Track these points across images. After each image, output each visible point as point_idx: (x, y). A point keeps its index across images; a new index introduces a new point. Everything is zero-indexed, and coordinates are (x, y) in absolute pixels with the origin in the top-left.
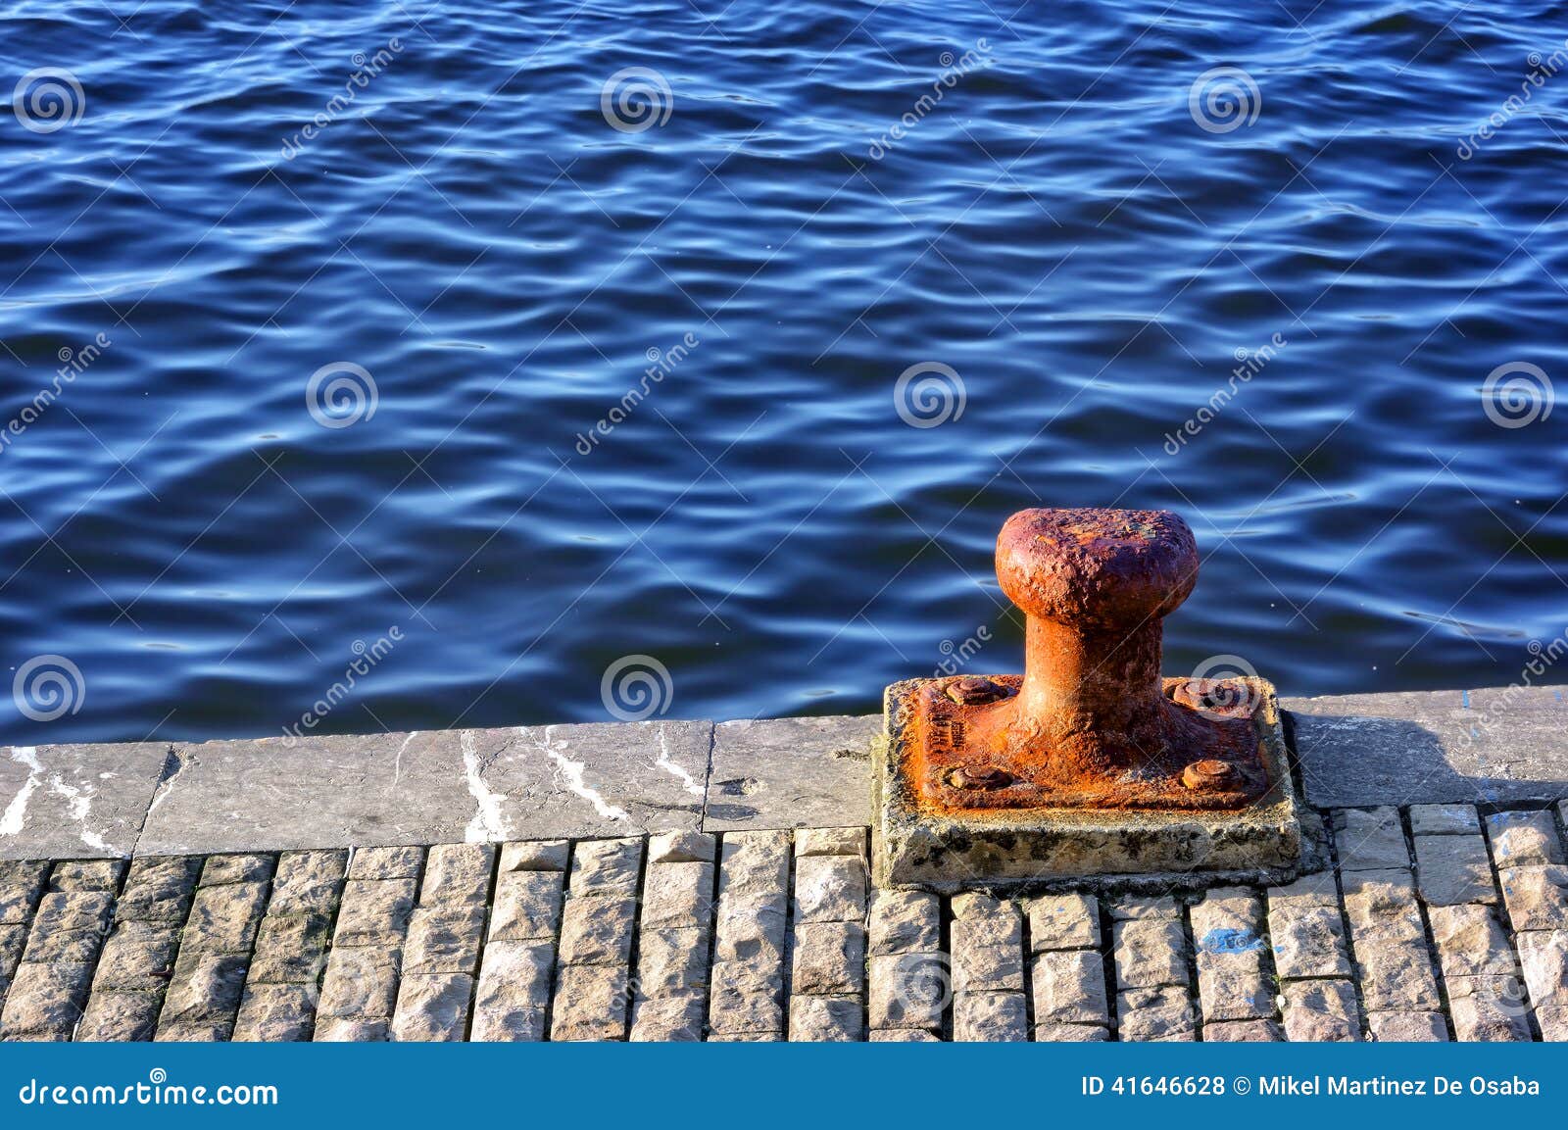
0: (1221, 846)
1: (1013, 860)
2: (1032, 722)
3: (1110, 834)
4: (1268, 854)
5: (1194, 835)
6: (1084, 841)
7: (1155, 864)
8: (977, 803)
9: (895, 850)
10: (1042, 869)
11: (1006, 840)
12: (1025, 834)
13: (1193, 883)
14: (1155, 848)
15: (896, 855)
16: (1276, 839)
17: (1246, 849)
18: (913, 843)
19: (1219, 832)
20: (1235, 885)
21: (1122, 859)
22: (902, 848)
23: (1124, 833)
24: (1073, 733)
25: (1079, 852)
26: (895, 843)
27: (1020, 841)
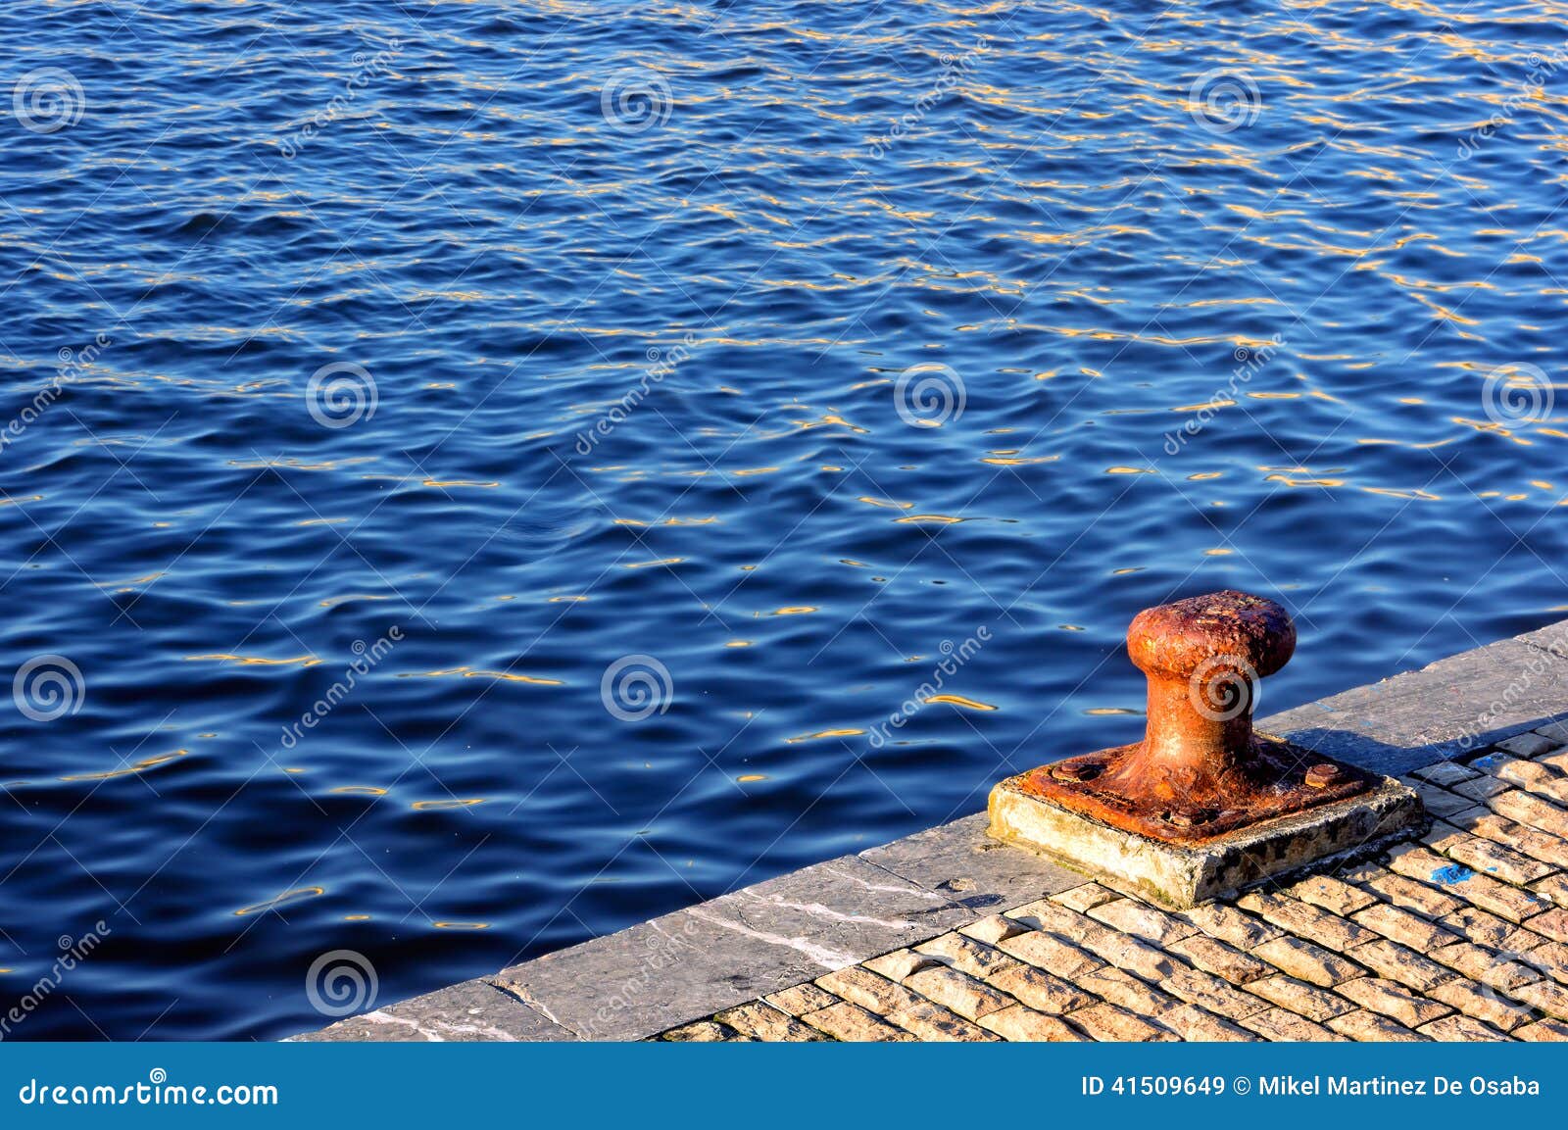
0: (1382, 818)
1: (1265, 864)
2: (1188, 770)
3: (1320, 827)
4: (1409, 816)
5: (1364, 814)
6: (1305, 836)
7: (1346, 843)
8: (1216, 830)
9: (1192, 877)
10: (1282, 866)
11: (1257, 849)
12: (1271, 841)
13: (1375, 849)
14: (1345, 830)
15: (1195, 880)
16: (1413, 803)
17: (1399, 815)
18: (1207, 867)
19: (1380, 807)
20: (1400, 843)
21: (1327, 844)
22: (1198, 873)
23: (1327, 823)
24: (1224, 770)
25: (1303, 846)
26: (1191, 872)
27: (1268, 846)
